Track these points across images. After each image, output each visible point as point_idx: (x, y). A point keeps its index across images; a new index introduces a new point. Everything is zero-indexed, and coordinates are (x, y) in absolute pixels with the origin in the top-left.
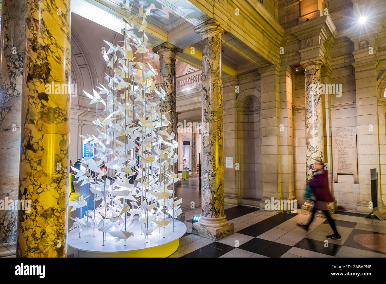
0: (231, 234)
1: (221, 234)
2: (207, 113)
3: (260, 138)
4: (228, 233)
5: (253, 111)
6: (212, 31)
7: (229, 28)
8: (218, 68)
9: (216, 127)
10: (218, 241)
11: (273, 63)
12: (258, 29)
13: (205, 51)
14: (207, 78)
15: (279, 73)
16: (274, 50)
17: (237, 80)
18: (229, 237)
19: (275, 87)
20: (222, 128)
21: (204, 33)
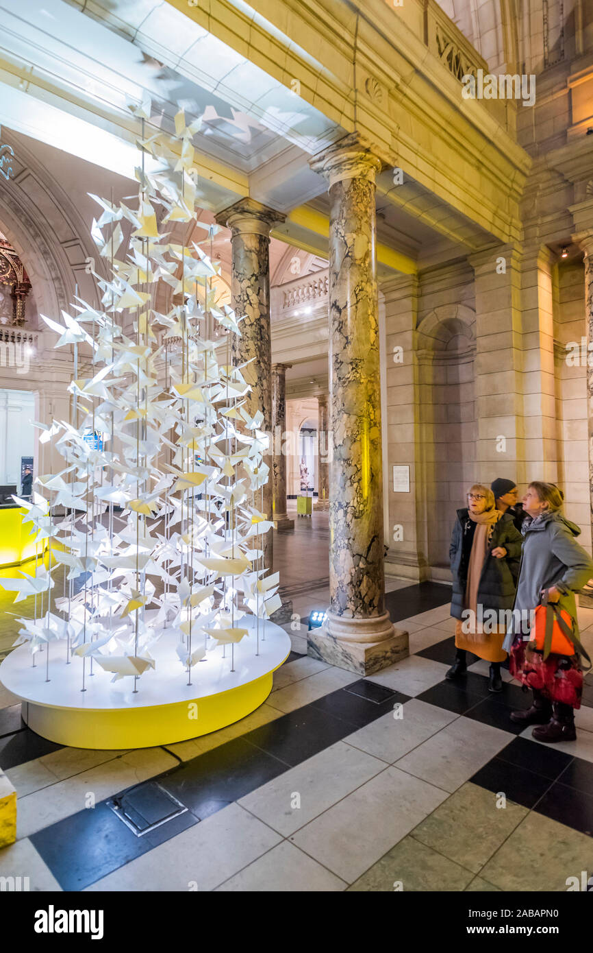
0: (403, 659)
1: (376, 660)
2: (342, 363)
3: (475, 421)
4: (395, 656)
5: (458, 358)
6: (352, 164)
7: (394, 155)
8: (367, 254)
9: (363, 398)
10: (368, 678)
11: (505, 239)
12: (466, 159)
13: (335, 213)
14: (341, 278)
15: (519, 264)
16: (507, 211)
17: (417, 284)
18: (397, 666)
19: (510, 297)
20: (377, 399)
21: (334, 171)
